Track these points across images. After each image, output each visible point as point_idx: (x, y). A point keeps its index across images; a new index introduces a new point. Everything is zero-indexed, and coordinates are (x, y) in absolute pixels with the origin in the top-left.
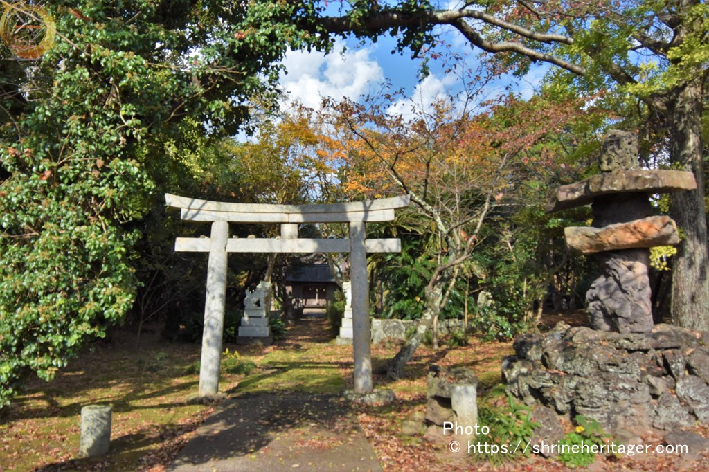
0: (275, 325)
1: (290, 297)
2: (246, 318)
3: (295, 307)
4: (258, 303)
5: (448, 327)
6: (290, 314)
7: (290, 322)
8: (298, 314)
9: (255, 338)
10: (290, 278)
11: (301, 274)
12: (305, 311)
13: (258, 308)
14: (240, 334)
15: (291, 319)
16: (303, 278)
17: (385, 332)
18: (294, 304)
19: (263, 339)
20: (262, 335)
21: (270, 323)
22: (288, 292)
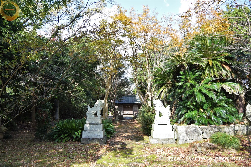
0: (108, 128)
1: (117, 110)
2: (87, 125)
3: (120, 115)
4: (96, 114)
5: (234, 131)
6: (117, 118)
7: (117, 122)
8: (121, 118)
9: (93, 139)
10: (117, 102)
11: (122, 99)
12: (124, 116)
13: (96, 118)
14: (83, 136)
15: (118, 121)
16: (123, 102)
17: (187, 134)
18: (119, 113)
19: (99, 140)
20: (98, 137)
21: (105, 128)
22: (116, 108)
